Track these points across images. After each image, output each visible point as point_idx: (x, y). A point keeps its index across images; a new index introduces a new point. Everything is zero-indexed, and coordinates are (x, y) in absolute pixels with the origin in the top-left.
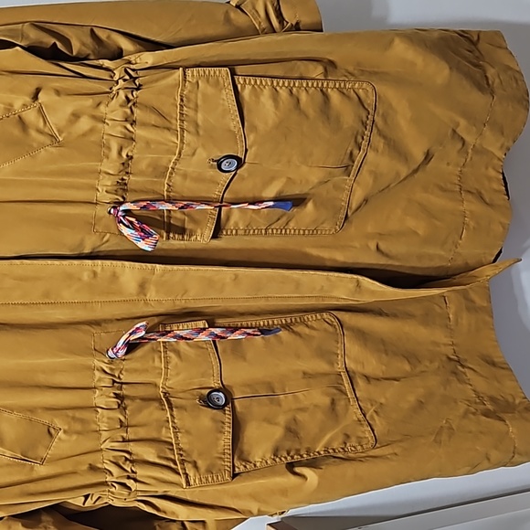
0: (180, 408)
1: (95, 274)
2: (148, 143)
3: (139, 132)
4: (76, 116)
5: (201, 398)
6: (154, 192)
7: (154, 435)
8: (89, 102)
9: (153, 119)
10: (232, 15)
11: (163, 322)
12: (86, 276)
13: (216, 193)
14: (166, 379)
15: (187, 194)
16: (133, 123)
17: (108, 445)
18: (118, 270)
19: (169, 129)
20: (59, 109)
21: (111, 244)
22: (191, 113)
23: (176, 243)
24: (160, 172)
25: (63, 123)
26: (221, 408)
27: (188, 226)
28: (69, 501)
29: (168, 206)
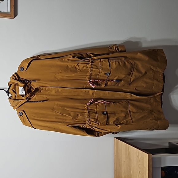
0: (98, 114)
1: (85, 91)
2: (94, 71)
3: (93, 69)
4: (84, 67)
5: (102, 113)
6: (95, 78)
7: (94, 118)
8: (86, 65)
9: (95, 67)
10: (110, 49)
11: (96, 100)
12: (84, 92)
13: (106, 79)
14: (96, 109)
15: (101, 79)
16: (92, 68)
17: (86, 118)
18: (89, 91)
19: (98, 69)
20: (81, 66)
21: (88, 87)
22: (102, 66)
23: (99, 87)
24: (96, 75)
25: (82, 68)
26: (105, 115)
27: (101, 84)
28: (81, 126)
29: (97, 81)
